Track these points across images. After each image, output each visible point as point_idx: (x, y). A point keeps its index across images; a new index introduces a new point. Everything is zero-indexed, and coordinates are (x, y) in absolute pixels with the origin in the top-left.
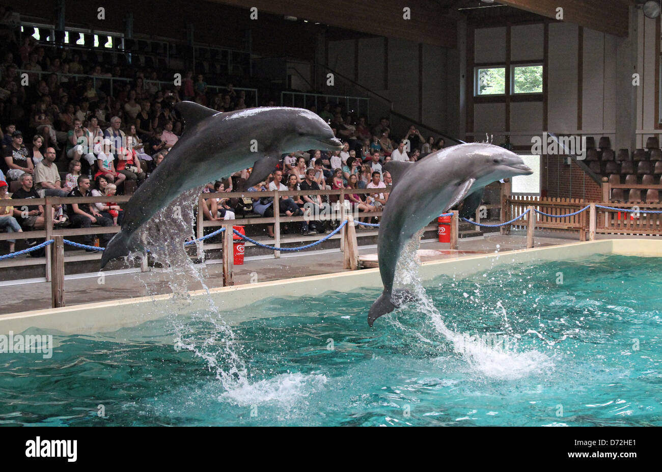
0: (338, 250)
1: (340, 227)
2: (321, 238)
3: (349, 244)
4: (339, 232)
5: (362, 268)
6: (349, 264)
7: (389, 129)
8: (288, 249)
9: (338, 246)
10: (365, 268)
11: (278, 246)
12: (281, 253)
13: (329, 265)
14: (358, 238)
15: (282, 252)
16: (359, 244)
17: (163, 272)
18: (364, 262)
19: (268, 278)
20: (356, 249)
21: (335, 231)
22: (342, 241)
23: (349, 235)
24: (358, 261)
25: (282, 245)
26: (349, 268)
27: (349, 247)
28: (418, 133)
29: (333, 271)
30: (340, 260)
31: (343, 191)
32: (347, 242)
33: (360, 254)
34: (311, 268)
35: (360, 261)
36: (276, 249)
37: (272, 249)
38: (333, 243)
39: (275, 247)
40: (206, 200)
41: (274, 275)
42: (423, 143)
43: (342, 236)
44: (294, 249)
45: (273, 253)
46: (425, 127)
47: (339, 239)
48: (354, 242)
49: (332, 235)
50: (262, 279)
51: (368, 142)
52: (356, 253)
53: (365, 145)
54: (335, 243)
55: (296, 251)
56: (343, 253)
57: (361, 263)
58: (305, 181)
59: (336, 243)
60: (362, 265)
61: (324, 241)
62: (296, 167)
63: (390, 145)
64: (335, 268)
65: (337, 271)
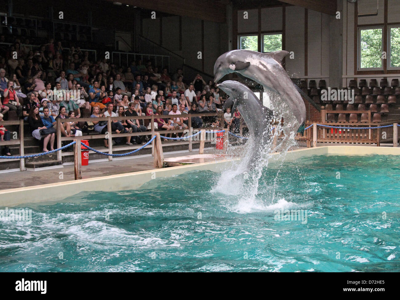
0: (150, 155)
1: (151, 140)
2: (139, 147)
3: (158, 151)
4: (151, 144)
5: (166, 167)
6: (158, 164)
7: (183, 76)
8: (119, 155)
9: (151, 153)
10: (168, 166)
11: (111, 153)
12: (113, 157)
13: (145, 165)
14: (163, 147)
15: (114, 157)
16: (164, 151)
17: (35, 171)
18: (167, 163)
19: (104, 174)
20: (162, 154)
21: (148, 143)
22: (153, 150)
23: (157, 145)
24: (163, 163)
25: (113, 152)
26: (158, 167)
27: (157, 153)
28: (201, 79)
29: (147, 169)
30: (152, 162)
31: (153, 117)
32: (156, 150)
33: (165, 158)
34: (133, 167)
35: (165, 162)
36: (109, 155)
37: (107, 155)
38: (147, 150)
39: (109, 154)
40: (62, 123)
41: (108, 172)
43: (152, 146)
44: (121, 155)
45: (108, 158)
46: (206, 74)
47: (151, 148)
48: (161, 150)
49: (146, 146)
50: (101, 175)
51: (169, 85)
52: (162, 157)
53: (167, 86)
54: (149, 151)
55: (124, 156)
56: (154, 157)
57: (165, 163)
58: (128, 110)
59: (149, 150)
60: (166, 165)
61: (141, 150)
62: (122, 101)
63: (184, 87)
64: (148, 167)
65: (150, 168)
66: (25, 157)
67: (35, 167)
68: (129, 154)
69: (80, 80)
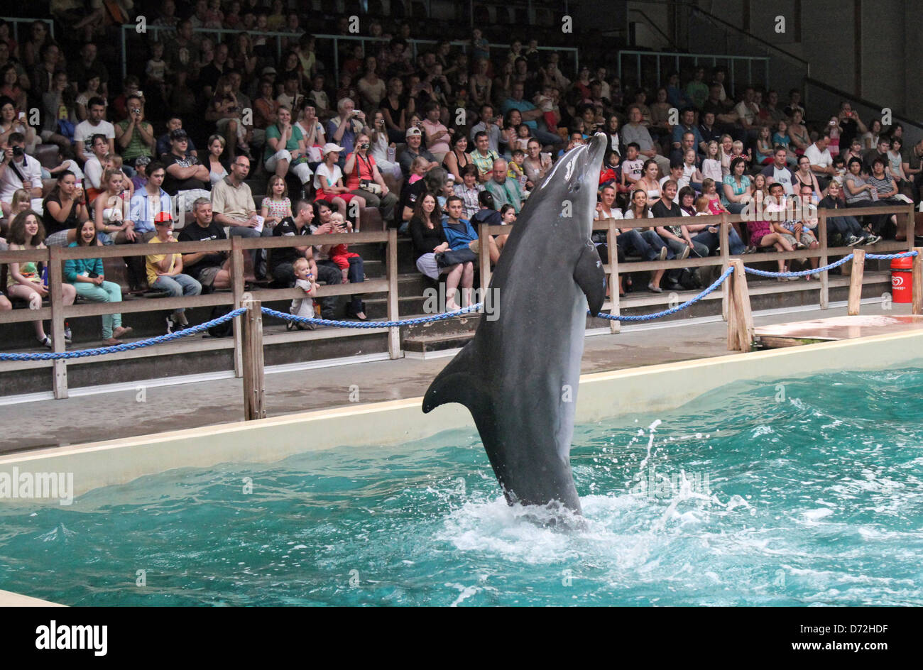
0: (718, 318)
1: (721, 279)
2: (690, 298)
3: (737, 307)
4: (719, 288)
5: (759, 349)
6: (737, 342)
7: (802, 109)
8: (637, 317)
9: (719, 311)
10: (765, 348)
11: (616, 312)
12: (622, 324)
13: (703, 344)
14: (752, 298)
15: (624, 322)
16: (754, 308)
17: (426, 358)
18: (762, 338)
19: (600, 366)
20: (749, 316)
21: (712, 287)
22: (725, 303)
23: (737, 292)
24: (752, 337)
25: (622, 311)
26: (738, 349)
27: (737, 313)
28: (856, 117)
29: (711, 354)
30: (720, 336)
32: (732, 304)
33: (756, 325)
34: (673, 350)
35: (757, 336)
36: (612, 318)
37: (605, 318)
38: (708, 306)
39: (612, 314)
40: (494, 237)
41: (609, 362)
42: (861, 133)
43: (724, 295)
44: (643, 317)
45: (608, 325)
46: (866, 104)
47: (720, 300)
48: (746, 304)
49: (708, 294)
50: (591, 369)
51: (766, 132)
52: (749, 322)
53: (761, 138)
54: (713, 307)
55: (646, 321)
56: (727, 323)
57: (758, 339)
58: (660, 201)
59: (714, 305)
60: (759, 343)
61: (694, 304)
62: (644, 179)
63: (806, 137)
64: (713, 348)
65: (716, 353)
66: (402, 322)
67: (424, 348)
68: (662, 316)
69: (538, 127)
